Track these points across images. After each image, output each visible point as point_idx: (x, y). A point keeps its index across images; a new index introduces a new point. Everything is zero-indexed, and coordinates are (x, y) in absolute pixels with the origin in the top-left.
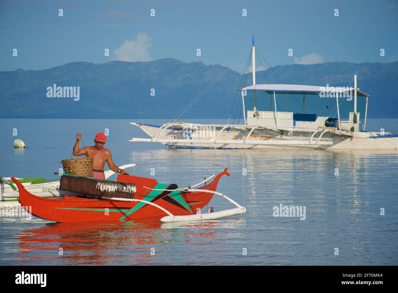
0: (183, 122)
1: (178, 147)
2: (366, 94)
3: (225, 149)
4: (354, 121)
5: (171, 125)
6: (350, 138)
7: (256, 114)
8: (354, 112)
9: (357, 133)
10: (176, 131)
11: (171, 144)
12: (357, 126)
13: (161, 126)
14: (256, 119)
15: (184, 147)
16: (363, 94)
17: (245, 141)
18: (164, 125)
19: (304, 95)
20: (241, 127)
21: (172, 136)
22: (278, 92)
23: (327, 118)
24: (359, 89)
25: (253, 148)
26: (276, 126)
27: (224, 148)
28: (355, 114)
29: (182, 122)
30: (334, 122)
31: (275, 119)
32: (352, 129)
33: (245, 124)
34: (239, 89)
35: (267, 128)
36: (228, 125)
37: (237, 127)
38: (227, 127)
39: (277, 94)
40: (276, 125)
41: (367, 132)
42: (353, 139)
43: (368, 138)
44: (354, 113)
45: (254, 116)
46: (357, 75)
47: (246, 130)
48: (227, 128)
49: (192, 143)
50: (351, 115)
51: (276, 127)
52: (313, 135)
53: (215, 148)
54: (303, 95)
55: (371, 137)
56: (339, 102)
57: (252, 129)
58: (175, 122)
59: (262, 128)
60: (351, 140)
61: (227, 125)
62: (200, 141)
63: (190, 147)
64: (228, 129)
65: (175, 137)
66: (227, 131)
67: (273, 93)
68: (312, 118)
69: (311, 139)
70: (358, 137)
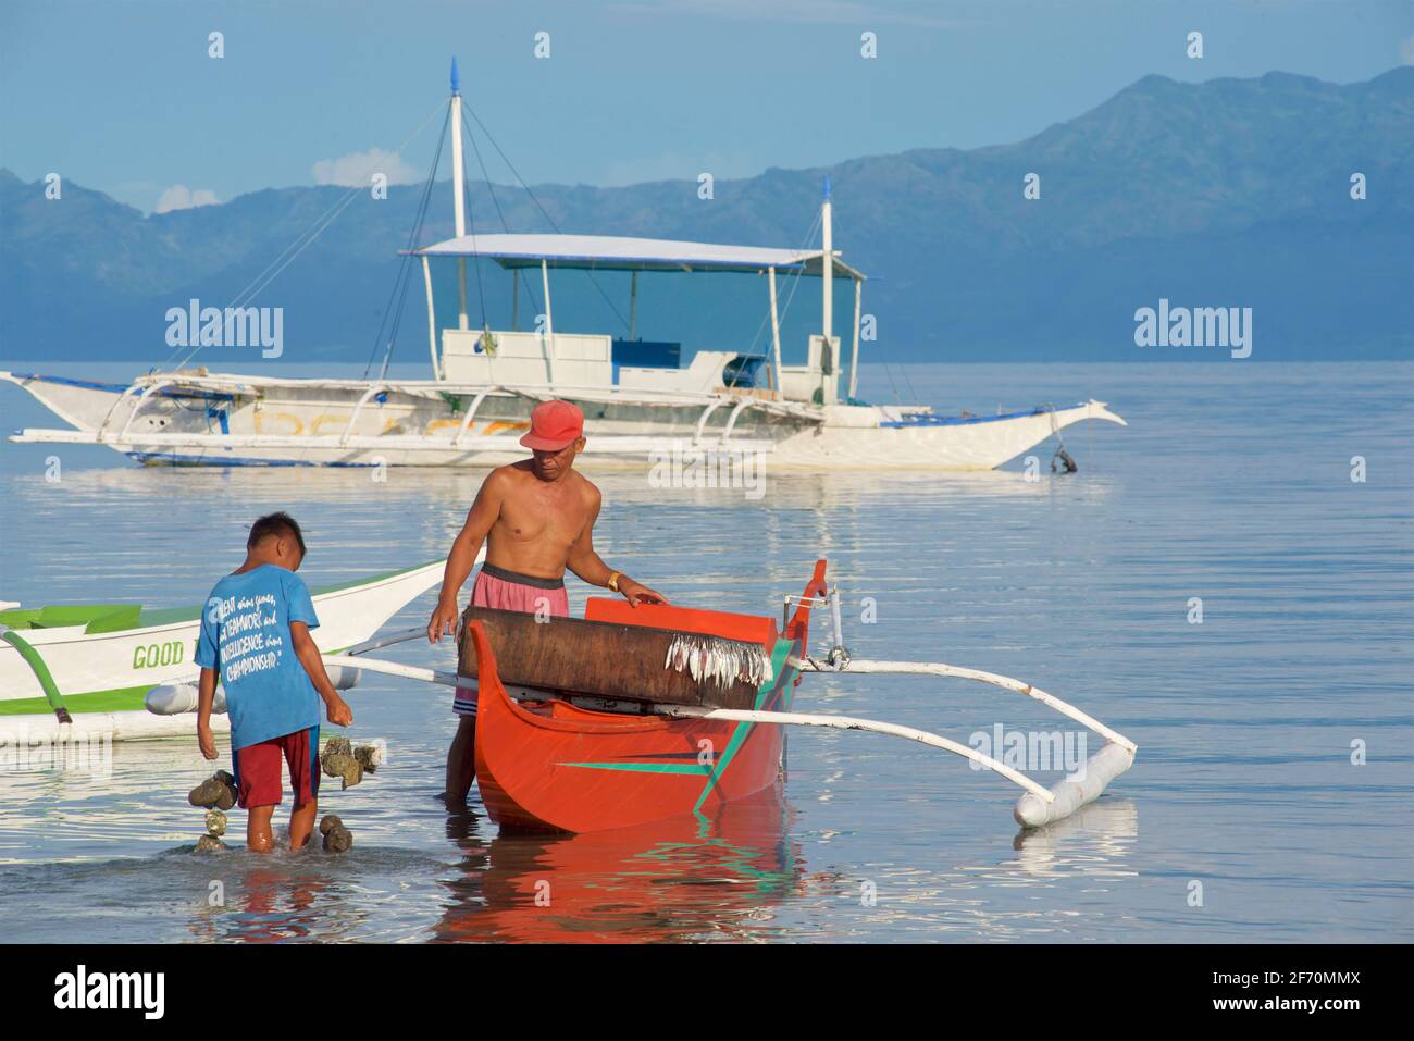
0: (211, 371)
1: (176, 460)
2: (856, 272)
3: (353, 466)
4: (824, 369)
5: (164, 380)
6: (814, 429)
7: (483, 343)
8: (822, 334)
9: (833, 411)
10: (169, 403)
11: (149, 451)
12: (830, 385)
13: (129, 386)
14: (487, 359)
15: (202, 460)
16: (848, 271)
17: (457, 441)
18: (140, 382)
19: (634, 275)
20: (423, 389)
21: (151, 422)
22: (558, 264)
23: (732, 356)
24: (838, 253)
25: (463, 463)
26: (549, 385)
27: (350, 463)
28: (825, 343)
29: (206, 370)
30: (750, 372)
31: (546, 359)
32: (818, 397)
33: (434, 378)
34: (415, 252)
35: (523, 391)
36: (385, 382)
37: (413, 387)
38: (379, 389)
39: (556, 270)
40: (550, 380)
41: (870, 406)
42: (824, 430)
43: (875, 427)
44: (823, 338)
45: (478, 349)
46: (831, 202)
47: (438, 397)
48: (377, 394)
49: (229, 449)
50: (815, 347)
51: (551, 389)
52: (704, 418)
53: (319, 464)
54: (631, 273)
55: (884, 425)
56: (778, 301)
57: (474, 396)
58: (181, 372)
59: (508, 391)
60: (818, 433)
61: (378, 382)
62: (286, 441)
63: (222, 461)
64: (382, 397)
65: (162, 423)
66: (378, 404)
67: (541, 267)
68: (665, 355)
69: (699, 433)
70: (842, 424)
